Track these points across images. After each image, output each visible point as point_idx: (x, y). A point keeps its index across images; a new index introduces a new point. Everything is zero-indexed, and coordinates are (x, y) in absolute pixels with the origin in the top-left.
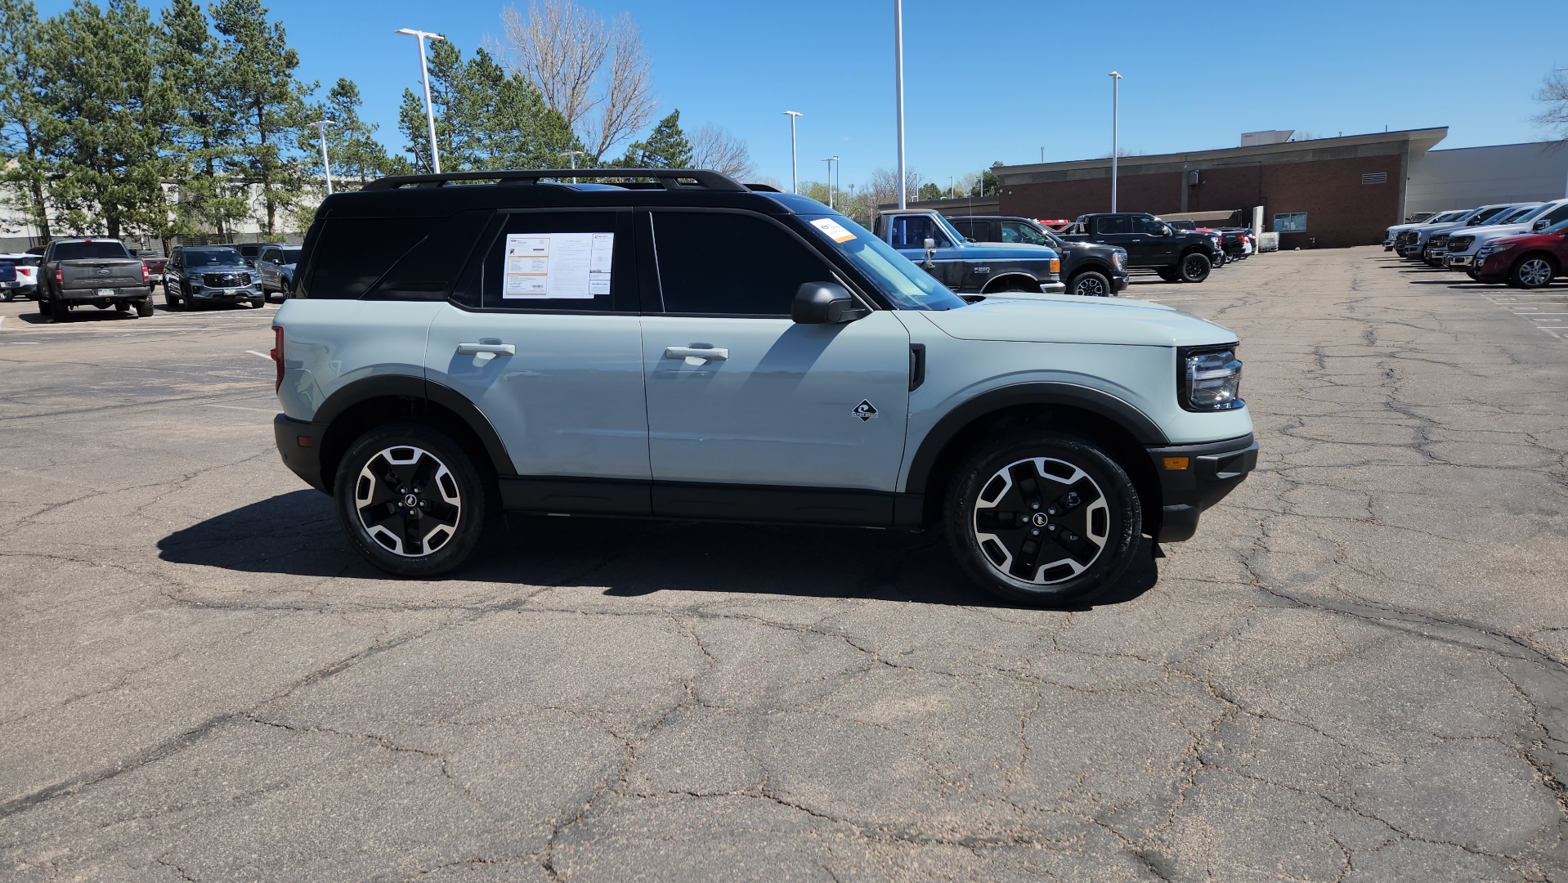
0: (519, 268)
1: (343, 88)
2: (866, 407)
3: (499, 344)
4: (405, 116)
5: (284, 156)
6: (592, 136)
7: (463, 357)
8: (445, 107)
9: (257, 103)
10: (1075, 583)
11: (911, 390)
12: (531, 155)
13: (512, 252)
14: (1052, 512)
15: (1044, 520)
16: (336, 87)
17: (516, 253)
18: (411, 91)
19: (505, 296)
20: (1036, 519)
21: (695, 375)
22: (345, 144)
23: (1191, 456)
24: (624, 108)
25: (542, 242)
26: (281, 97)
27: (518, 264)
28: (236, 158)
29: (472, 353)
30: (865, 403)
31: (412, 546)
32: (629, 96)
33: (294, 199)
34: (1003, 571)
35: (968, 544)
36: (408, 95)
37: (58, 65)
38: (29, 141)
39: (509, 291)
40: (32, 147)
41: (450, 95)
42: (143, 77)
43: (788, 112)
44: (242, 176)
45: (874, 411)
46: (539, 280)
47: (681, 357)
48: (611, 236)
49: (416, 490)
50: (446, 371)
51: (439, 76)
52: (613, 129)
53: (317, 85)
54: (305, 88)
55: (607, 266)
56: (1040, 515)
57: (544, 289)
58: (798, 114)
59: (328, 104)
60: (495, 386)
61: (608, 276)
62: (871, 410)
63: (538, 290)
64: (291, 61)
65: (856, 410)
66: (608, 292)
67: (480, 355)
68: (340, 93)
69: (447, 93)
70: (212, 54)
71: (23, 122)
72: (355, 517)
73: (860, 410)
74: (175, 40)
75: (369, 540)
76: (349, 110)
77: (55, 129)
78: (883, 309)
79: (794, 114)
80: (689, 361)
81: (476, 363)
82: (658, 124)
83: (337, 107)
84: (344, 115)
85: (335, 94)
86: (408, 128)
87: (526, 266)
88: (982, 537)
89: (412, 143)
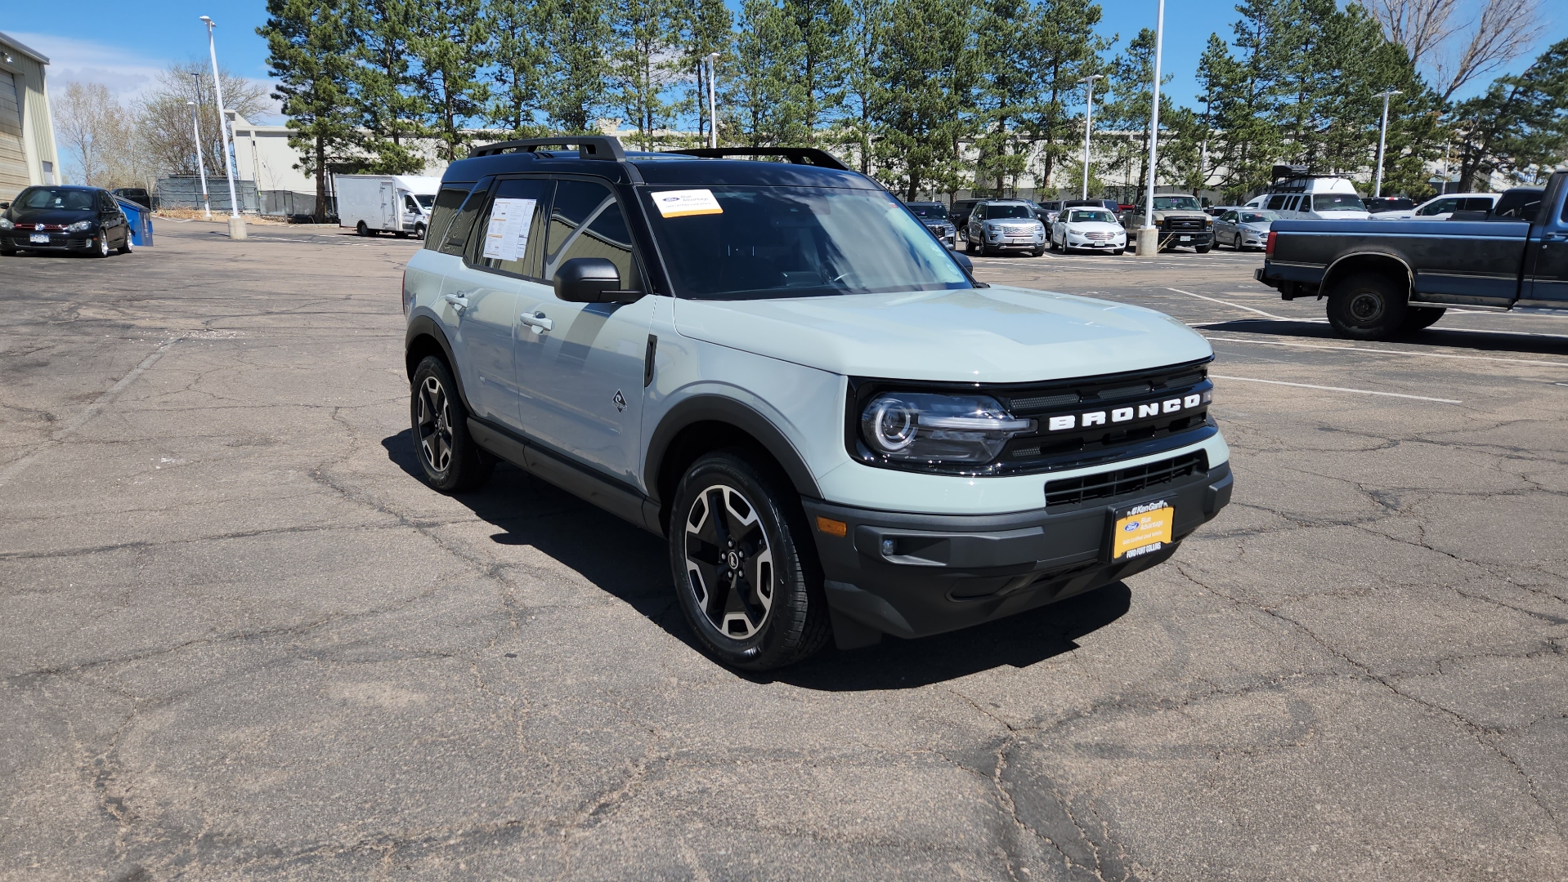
1: (1143, 40)
2: (620, 398)
4: (1205, 62)
5: (1072, 112)
6: (1444, 70)
7: (449, 307)
8: (1254, 50)
9: (1055, 63)
10: (746, 645)
11: (645, 385)
12: (1350, 98)
13: (493, 214)
14: (741, 555)
15: (735, 562)
16: (1137, 38)
17: (495, 216)
18: (1217, 35)
19: (483, 255)
20: (731, 559)
22: (1134, 97)
24: (1497, 33)
25: (507, 207)
26: (1075, 54)
27: (494, 226)
28: (1025, 116)
30: (619, 393)
31: (437, 462)
32: (1507, 17)
33: (1071, 154)
34: (702, 609)
36: (1214, 41)
37: (893, 41)
38: (865, 110)
39: (486, 251)
40: (865, 116)
41: (1262, 36)
42: (955, 48)
44: (1028, 133)
45: (624, 404)
46: (499, 242)
47: (529, 324)
48: (534, 203)
51: (1254, 16)
52: (1476, 60)
53: (1116, 40)
54: (1104, 42)
55: (527, 231)
56: (733, 556)
57: (498, 249)
59: (1126, 56)
61: (526, 241)
62: (622, 402)
63: (496, 252)
64: (1093, 17)
65: (614, 400)
66: (522, 258)
67: (455, 305)
68: (1139, 45)
69: (1259, 34)
70: (1022, 18)
71: (862, 94)
73: (616, 400)
74: (993, 9)
76: (1145, 62)
77: (881, 98)
80: (535, 329)
81: (451, 312)
82: (1544, 49)
83: (1133, 59)
84: (1140, 67)
85: (1135, 45)
86: (1206, 76)
87: (496, 229)
89: (1207, 92)
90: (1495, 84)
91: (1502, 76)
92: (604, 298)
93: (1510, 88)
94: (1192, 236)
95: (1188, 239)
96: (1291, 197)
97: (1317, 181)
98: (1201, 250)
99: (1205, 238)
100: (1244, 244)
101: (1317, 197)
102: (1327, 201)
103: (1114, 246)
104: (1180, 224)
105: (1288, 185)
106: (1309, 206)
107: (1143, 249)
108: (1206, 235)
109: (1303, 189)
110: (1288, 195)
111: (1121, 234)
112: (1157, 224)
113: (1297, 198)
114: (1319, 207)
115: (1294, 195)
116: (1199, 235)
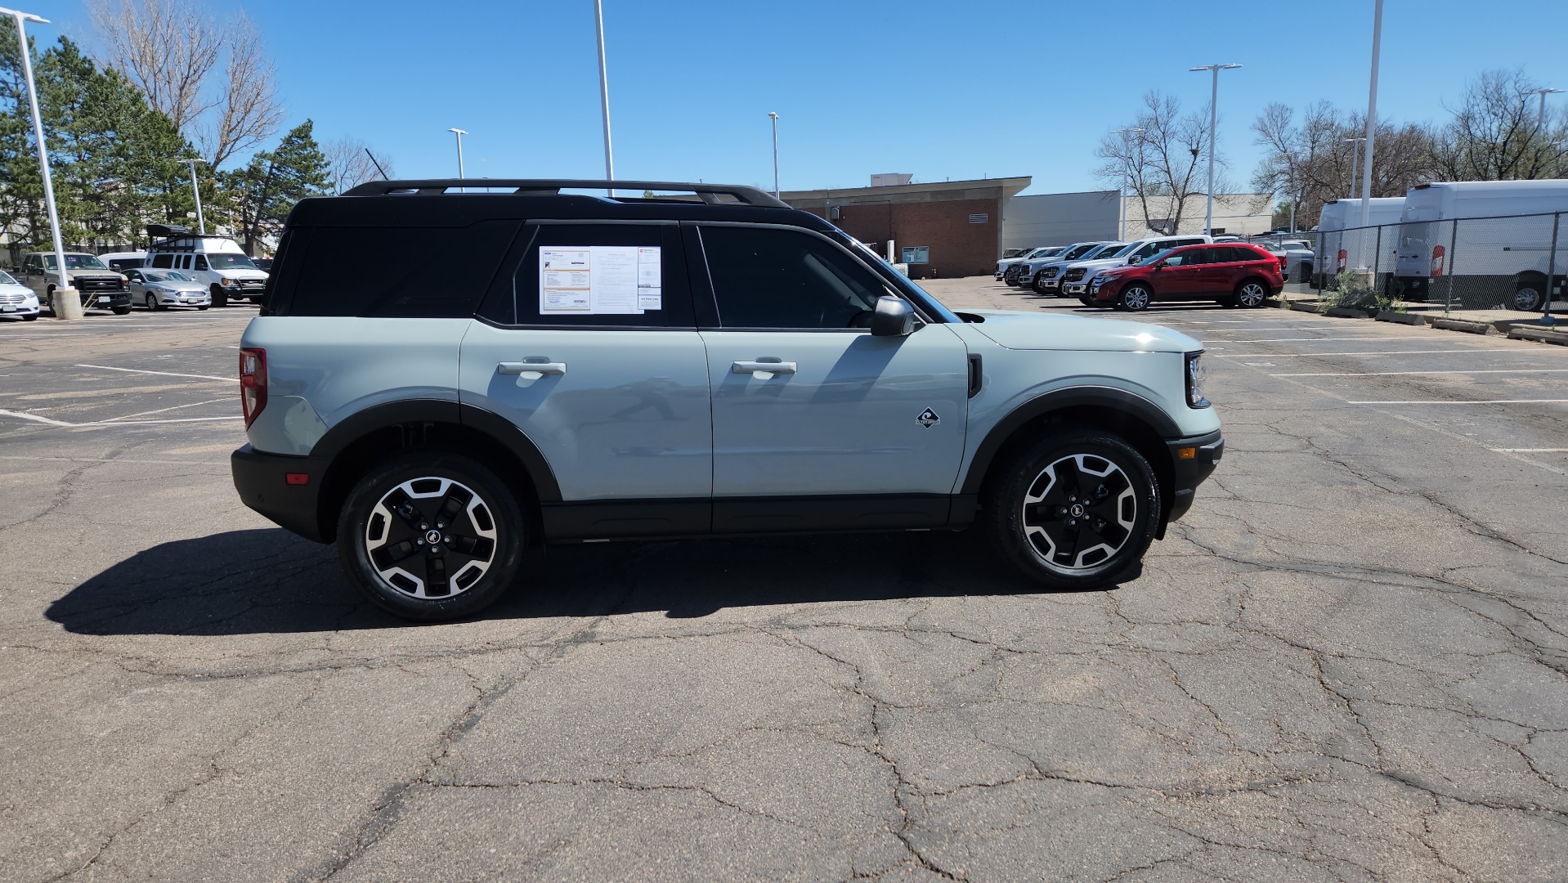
0: (557, 282)
2: (929, 415)
3: (549, 362)
6: (207, 142)
7: (504, 377)
10: (1109, 565)
11: (970, 396)
12: (131, 161)
13: (546, 265)
14: (1087, 503)
15: (1080, 510)
17: (552, 266)
19: (542, 312)
20: (1074, 510)
21: (765, 388)
23: (1196, 445)
24: (247, 113)
25: (581, 255)
27: (555, 278)
29: (516, 373)
30: (928, 411)
31: (437, 585)
32: (252, 100)
34: (1048, 560)
35: (1017, 537)
39: (546, 307)
41: (21, 87)
43: (453, 130)
45: (936, 418)
46: (581, 295)
47: (749, 372)
48: (657, 250)
49: (440, 526)
50: (485, 393)
52: (233, 136)
55: (656, 280)
56: (1078, 506)
57: (587, 304)
58: (464, 132)
60: (543, 407)
61: (659, 291)
62: (934, 417)
63: (580, 306)
65: (920, 418)
66: (658, 307)
67: (524, 375)
72: (365, 561)
73: (923, 418)
75: (383, 585)
78: (936, 322)
79: (459, 131)
80: (757, 375)
81: (519, 383)
82: (287, 133)
87: (565, 280)
88: (1030, 530)
90: (256, 159)
91: (259, 153)
92: (890, 331)
93: (269, 163)
94: (112, 297)
95: (107, 299)
96: (179, 257)
97: (205, 241)
98: (120, 311)
99: (125, 298)
100: (160, 303)
101: (210, 256)
102: (220, 260)
103: (28, 310)
104: (95, 284)
105: (173, 244)
106: (206, 265)
107: (66, 312)
108: (126, 295)
109: (193, 248)
110: (175, 255)
111: (32, 296)
112: (71, 283)
113: (188, 259)
114: (217, 266)
115: (183, 255)
116: (118, 296)
